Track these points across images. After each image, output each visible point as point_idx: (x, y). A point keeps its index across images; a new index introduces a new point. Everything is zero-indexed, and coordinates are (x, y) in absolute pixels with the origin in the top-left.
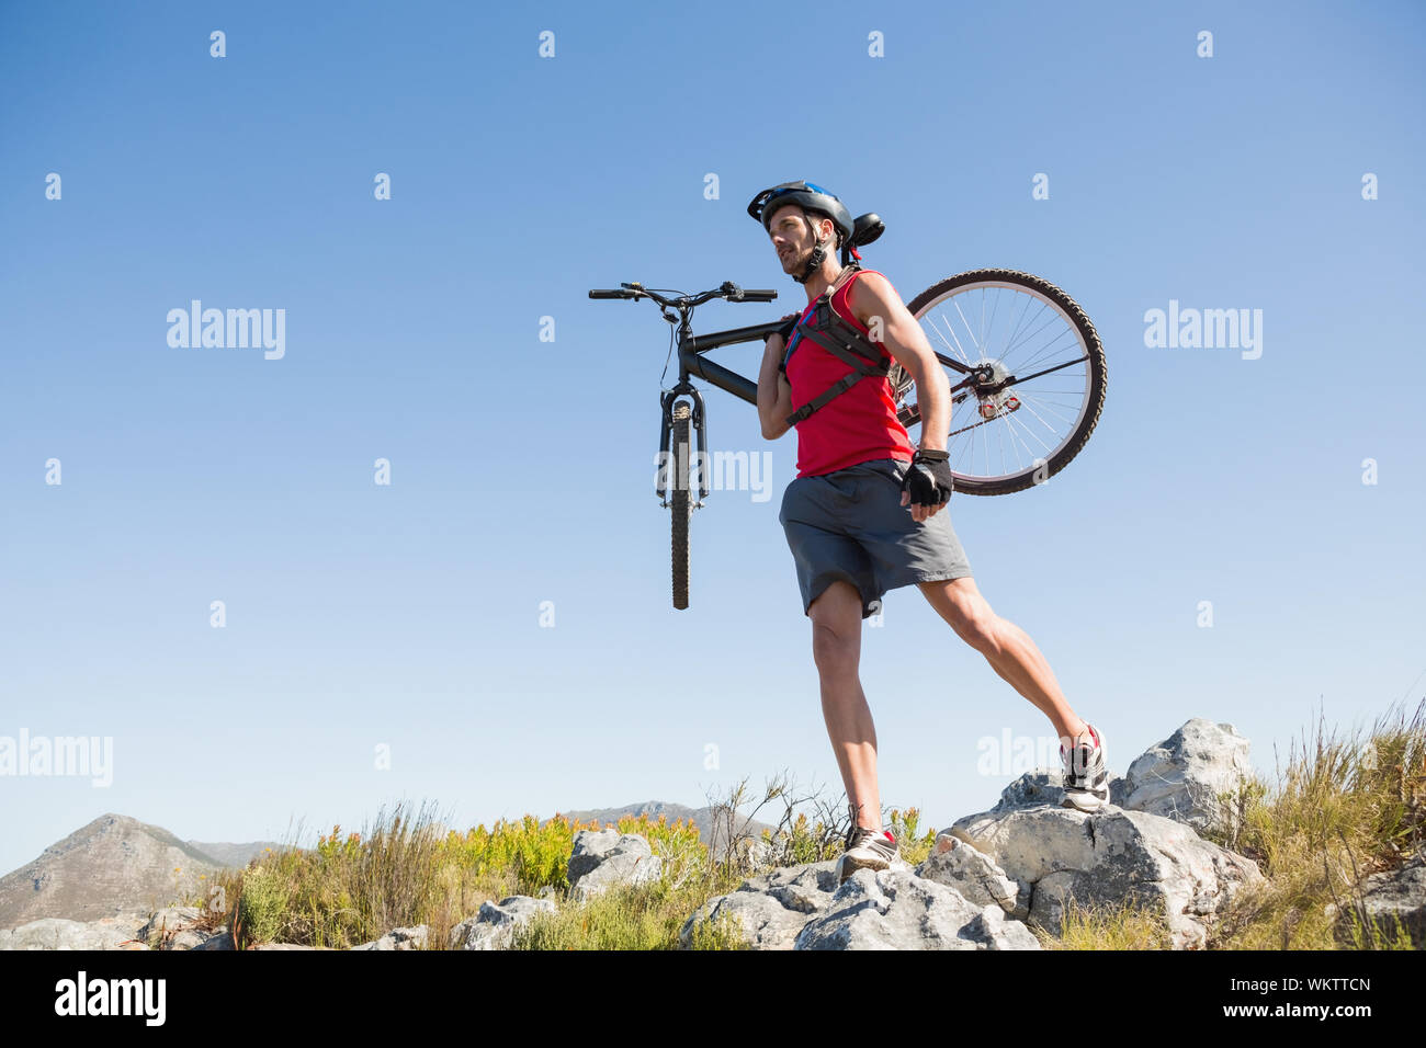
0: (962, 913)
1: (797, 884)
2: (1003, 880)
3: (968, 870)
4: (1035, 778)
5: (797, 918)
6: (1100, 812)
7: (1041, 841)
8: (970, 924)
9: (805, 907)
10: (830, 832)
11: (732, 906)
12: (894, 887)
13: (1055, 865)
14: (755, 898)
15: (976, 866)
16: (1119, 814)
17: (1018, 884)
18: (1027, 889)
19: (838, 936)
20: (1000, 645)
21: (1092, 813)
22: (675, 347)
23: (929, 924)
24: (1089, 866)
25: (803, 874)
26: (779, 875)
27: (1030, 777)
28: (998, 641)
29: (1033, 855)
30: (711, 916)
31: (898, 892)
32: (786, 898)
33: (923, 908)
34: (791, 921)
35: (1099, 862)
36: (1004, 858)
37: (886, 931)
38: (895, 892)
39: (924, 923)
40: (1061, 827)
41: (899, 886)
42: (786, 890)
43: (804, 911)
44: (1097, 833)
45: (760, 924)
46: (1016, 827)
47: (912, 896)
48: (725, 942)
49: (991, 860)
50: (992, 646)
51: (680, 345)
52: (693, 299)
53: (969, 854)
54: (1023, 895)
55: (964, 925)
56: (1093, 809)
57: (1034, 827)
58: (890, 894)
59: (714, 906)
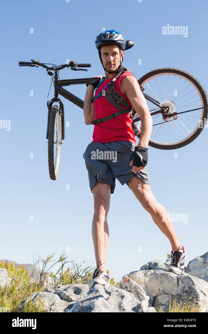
0: (134, 303)
1: (66, 291)
2: (145, 295)
3: (133, 290)
4: (153, 264)
5: (65, 303)
6: (182, 275)
7: (160, 283)
8: (136, 307)
9: (68, 299)
10: (76, 275)
11: (41, 296)
12: (111, 291)
13: (164, 291)
14: (50, 294)
15: (136, 289)
16: (188, 276)
17: (150, 297)
18: (152, 299)
19: (89, 306)
20: (156, 211)
21: (178, 275)
22: (53, 83)
23: (122, 305)
24: (175, 293)
25: (69, 287)
26: (59, 287)
27: (151, 263)
28: (156, 210)
29: (156, 287)
30: (33, 300)
31: (112, 293)
32: (62, 296)
33: (120, 299)
34: (63, 304)
35: (179, 292)
36: (146, 287)
37: (107, 306)
38: (111, 293)
39: (120, 304)
40: (167, 278)
41: (113, 291)
42: (62, 292)
43: (68, 301)
44: (180, 282)
45: (51, 304)
46: (151, 276)
47: (117, 295)
48: (37, 309)
49: (141, 287)
50: (153, 211)
51: (54, 83)
52: (59, 67)
53: (134, 284)
54: (151, 301)
55: (134, 307)
56: (179, 274)
57: (158, 277)
58: (109, 293)
59: (34, 296)
